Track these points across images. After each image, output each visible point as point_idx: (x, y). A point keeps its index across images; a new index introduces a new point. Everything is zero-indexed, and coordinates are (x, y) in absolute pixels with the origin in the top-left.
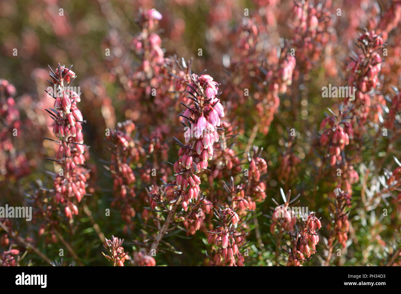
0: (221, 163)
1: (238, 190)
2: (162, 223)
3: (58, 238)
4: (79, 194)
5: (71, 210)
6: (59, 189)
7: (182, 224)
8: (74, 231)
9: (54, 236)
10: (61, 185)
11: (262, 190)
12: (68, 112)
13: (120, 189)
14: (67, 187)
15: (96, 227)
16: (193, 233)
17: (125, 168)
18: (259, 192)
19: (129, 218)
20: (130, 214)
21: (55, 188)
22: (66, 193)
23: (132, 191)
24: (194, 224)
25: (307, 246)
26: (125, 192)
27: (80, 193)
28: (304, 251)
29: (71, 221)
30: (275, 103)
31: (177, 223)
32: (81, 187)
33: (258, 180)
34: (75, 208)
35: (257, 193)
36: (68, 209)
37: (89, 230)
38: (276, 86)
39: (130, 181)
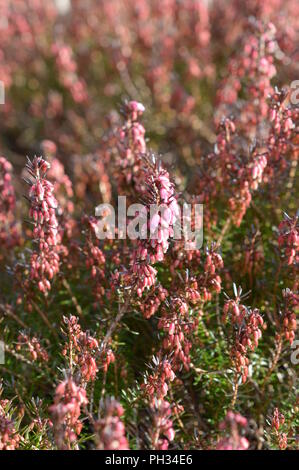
0: (182, 254)
1: (192, 282)
2: (123, 305)
3: (34, 308)
4: (51, 271)
5: (44, 285)
6: (34, 265)
7: (138, 308)
8: (49, 303)
9: (30, 306)
10: (36, 261)
11: (218, 284)
12: (42, 198)
13: (91, 269)
14: (41, 264)
15: (74, 299)
16: (148, 317)
17: (96, 251)
18: (215, 285)
19: (99, 295)
20: (100, 293)
21: (31, 264)
22: (39, 270)
23: (101, 271)
24: (149, 309)
25: (249, 340)
26: (95, 272)
27: (53, 270)
28: (246, 344)
29: (46, 294)
30: (247, 198)
31: (134, 307)
32: (54, 265)
33: (213, 273)
34: (48, 283)
35: (212, 285)
36: (41, 283)
37: (67, 302)
38: (246, 183)
39: (100, 263)
